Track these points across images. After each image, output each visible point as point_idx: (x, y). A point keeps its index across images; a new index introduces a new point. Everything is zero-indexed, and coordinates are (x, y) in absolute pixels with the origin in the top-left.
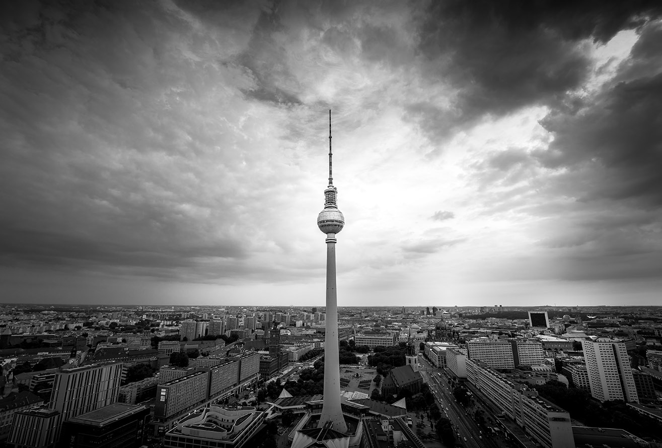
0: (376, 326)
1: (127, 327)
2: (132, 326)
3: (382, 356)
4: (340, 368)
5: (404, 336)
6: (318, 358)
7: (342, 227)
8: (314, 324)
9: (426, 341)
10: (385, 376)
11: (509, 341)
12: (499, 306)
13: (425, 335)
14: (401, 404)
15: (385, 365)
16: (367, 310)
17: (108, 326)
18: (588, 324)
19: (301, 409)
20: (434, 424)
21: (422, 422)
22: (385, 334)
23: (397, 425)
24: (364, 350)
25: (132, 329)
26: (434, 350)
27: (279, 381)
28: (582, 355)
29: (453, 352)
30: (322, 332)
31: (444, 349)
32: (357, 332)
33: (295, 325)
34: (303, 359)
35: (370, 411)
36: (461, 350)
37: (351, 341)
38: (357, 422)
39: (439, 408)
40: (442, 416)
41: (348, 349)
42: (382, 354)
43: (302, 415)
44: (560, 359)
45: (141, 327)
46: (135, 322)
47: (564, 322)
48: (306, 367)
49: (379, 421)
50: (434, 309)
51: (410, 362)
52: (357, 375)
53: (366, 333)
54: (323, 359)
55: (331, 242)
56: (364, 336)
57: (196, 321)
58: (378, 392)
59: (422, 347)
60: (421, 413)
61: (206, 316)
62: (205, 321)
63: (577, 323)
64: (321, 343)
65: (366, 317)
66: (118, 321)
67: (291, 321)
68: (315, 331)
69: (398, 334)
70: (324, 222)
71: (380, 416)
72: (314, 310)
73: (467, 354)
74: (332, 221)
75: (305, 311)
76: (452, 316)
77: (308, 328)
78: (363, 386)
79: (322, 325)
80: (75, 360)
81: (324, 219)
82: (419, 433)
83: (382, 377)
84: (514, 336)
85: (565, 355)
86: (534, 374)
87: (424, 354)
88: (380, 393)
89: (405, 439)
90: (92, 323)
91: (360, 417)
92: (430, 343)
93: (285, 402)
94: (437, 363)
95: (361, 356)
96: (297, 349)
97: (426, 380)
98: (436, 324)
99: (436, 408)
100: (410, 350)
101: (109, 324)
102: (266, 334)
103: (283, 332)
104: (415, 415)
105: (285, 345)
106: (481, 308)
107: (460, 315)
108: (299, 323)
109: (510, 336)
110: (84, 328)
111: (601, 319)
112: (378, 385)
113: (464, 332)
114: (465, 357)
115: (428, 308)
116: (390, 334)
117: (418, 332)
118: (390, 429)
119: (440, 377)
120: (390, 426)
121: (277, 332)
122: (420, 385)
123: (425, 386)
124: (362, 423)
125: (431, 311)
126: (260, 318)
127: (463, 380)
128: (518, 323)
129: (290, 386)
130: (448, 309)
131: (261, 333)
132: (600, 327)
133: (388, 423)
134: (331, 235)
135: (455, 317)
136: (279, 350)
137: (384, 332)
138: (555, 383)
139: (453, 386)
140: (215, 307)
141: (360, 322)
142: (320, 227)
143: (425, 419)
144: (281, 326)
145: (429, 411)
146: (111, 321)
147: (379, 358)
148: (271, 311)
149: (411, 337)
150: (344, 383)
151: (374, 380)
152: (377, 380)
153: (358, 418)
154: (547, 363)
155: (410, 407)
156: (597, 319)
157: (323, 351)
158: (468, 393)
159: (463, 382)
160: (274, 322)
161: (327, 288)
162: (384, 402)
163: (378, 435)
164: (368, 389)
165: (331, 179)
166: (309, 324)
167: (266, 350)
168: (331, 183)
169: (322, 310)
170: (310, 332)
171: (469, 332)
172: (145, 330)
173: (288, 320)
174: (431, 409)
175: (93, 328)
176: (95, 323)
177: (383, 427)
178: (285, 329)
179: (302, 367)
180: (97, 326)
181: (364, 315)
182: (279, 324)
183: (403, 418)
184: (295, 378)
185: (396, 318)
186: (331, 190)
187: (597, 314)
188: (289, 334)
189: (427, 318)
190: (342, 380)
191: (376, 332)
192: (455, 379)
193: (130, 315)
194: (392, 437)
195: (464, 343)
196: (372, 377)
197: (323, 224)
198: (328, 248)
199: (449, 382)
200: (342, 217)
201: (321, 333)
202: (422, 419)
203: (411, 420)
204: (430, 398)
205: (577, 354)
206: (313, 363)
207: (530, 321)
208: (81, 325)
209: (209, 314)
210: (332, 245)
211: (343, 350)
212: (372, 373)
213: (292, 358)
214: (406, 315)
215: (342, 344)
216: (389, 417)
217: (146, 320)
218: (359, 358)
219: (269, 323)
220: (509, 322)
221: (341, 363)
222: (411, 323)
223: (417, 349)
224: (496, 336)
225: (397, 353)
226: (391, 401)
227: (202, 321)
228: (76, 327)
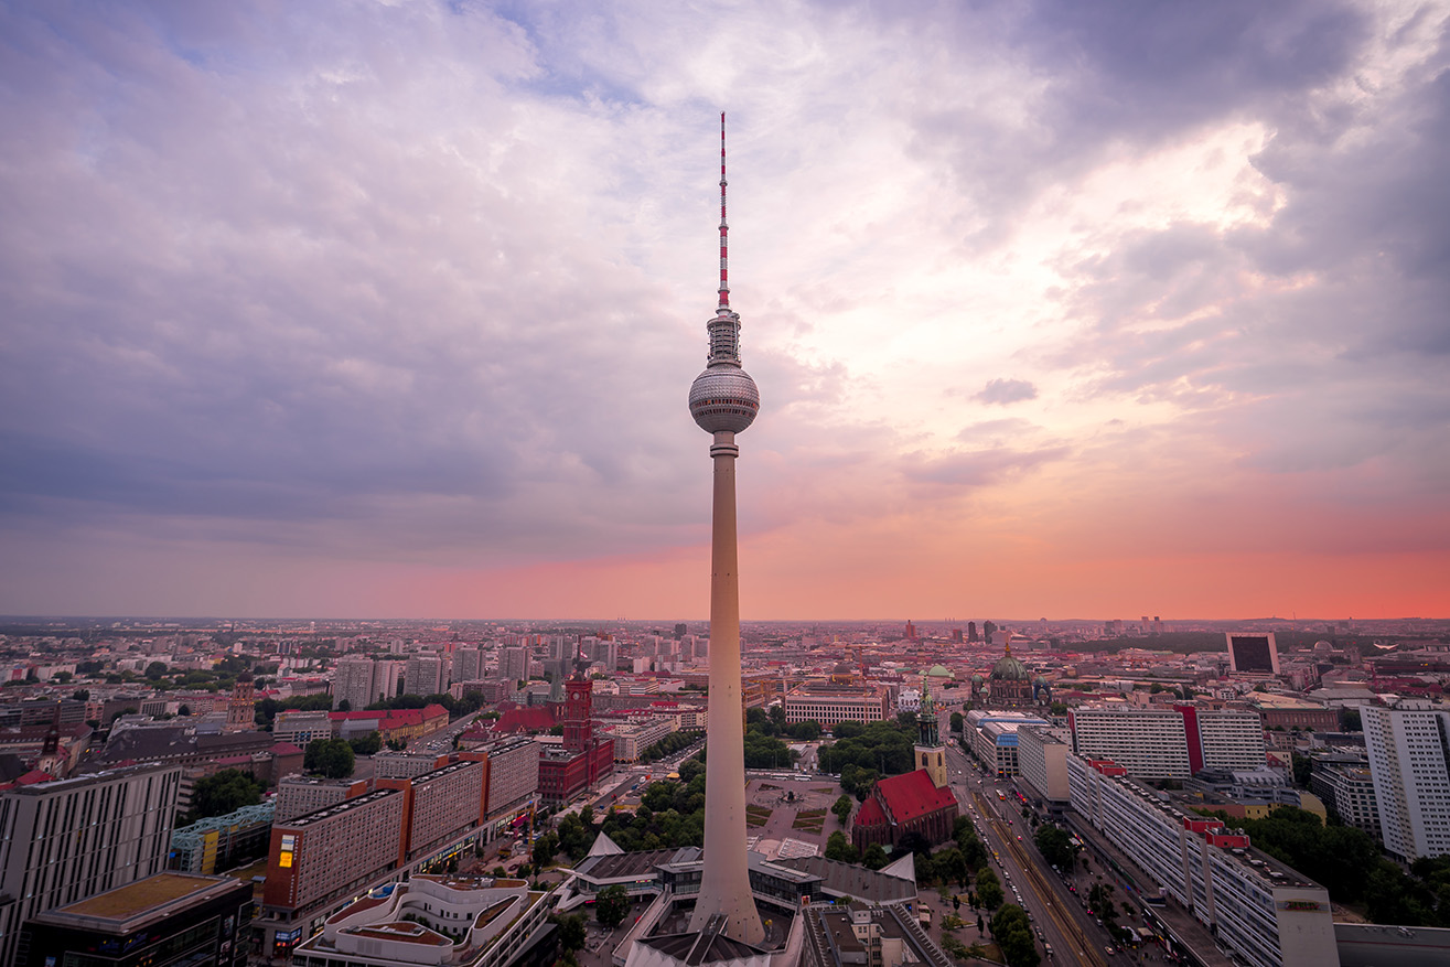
0: (838, 670)
1: (195, 673)
2: (206, 671)
3: (854, 747)
4: (747, 778)
5: (909, 696)
6: (691, 753)
7: (752, 415)
8: (679, 665)
9: (965, 709)
10: (861, 798)
11: (1177, 708)
12: (1151, 619)
13: (963, 693)
14: (904, 868)
15: (861, 772)
16: (817, 631)
17: (142, 672)
18: (1378, 663)
19: (647, 884)
20: (986, 920)
21: (956, 914)
22: (863, 690)
23: (890, 923)
24: (807, 732)
25: (205, 681)
26: (987, 732)
27: (587, 812)
28: (1361, 742)
29: (1035, 736)
30: (700, 686)
31: (1013, 728)
32: (792, 685)
33: (630, 668)
34: (650, 756)
35: (823, 890)
36: (1056, 732)
37: (774, 709)
38: (790, 914)
39: (1000, 879)
40: (1007, 900)
41: (767, 730)
42: (855, 742)
43: (650, 898)
44: (1306, 752)
45: (229, 673)
46: (213, 662)
47: (1317, 659)
48: (660, 776)
49: (845, 914)
50: (988, 626)
51: (925, 761)
52: (791, 796)
53: (815, 688)
54: (702, 757)
55: (724, 456)
56: (807, 696)
57: (374, 658)
58: (844, 839)
59: (957, 724)
60: (954, 892)
61: (398, 647)
62: (397, 658)
63: (1348, 662)
64: (699, 715)
65: (813, 648)
66: (170, 657)
67: (621, 658)
68: (682, 684)
69: (895, 692)
70: (705, 402)
71: (846, 901)
72: (680, 630)
73: (1070, 742)
74: (728, 401)
75: (657, 633)
76: (1032, 646)
77: (664, 674)
78: (806, 823)
79: (701, 668)
80: (55, 761)
81: (706, 394)
82: (947, 945)
83: (855, 802)
84: (1189, 694)
85: (1318, 744)
86: (1240, 791)
87: (962, 743)
88: (850, 842)
89: (912, 958)
90: (100, 665)
91: (797, 903)
92: (977, 714)
93: (604, 866)
94: (995, 765)
95: (800, 747)
96: (636, 731)
97: (966, 807)
98: (992, 666)
99: (992, 879)
100: (925, 732)
101: (146, 666)
102: (555, 692)
103: (599, 687)
104: (938, 896)
105: (606, 721)
106: (1108, 623)
107: (1054, 642)
108: (640, 665)
109: (1179, 696)
110: (78, 676)
111: (1409, 652)
112: (843, 822)
113: (1064, 686)
114: (1066, 750)
115: (972, 625)
116: (874, 691)
117: (947, 686)
118: (876, 935)
119: (1003, 800)
120: (874, 926)
121: (583, 686)
122: (949, 819)
123: (964, 824)
124: (801, 918)
125: (980, 632)
126: (539, 651)
127: (1061, 808)
128: (1201, 663)
129: (617, 825)
130: (1023, 627)
131: (542, 689)
132: (1408, 672)
133: (868, 919)
134: (725, 436)
135: (1041, 646)
136: (588, 732)
137: (861, 685)
138: (1291, 814)
139: (1034, 823)
140: (423, 624)
141: (798, 659)
142: (695, 416)
143: (965, 908)
144: (595, 671)
145: (972, 888)
146: (151, 660)
147: (845, 752)
148: (569, 631)
149: (929, 698)
150: (757, 818)
151: (833, 810)
152: (841, 810)
153: (792, 907)
154: (1273, 763)
155: (923, 878)
156: (1400, 652)
157: (703, 734)
158: (1074, 841)
159: (1060, 812)
160: (575, 661)
161: (714, 575)
162: (859, 865)
163: (844, 949)
164: (819, 832)
165: (724, 293)
166: (667, 666)
167: (554, 733)
168: (724, 300)
169: (700, 630)
170: (670, 687)
171: (1075, 685)
172: (239, 681)
173: (613, 655)
174: (979, 883)
175: (102, 676)
176: (108, 666)
177: (855, 929)
178: (605, 678)
179: (648, 775)
180: (113, 672)
181: (807, 642)
182: (589, 665)
183: (908, 906)
184: (629, 806)
185: (889, 650)
186: (725, 320)
187: (1399, 639)
188: (616, 691)
189: (970, 649)
190: (750, 808)
191: (841, 684)
192: (1039, 805)
193: (200, 643)
194: (878, 955)
195: (1064, 712)
196: (829, 802)
197: (703, 407)
198: (716, 470)
199: (1025, 814)
200: (753, 390)
201: (698, 689)
202: (957, 907)
203: (927, 909)
204: (976, 854)
205: (1349, 741)
206: (677, 765)
207: (1230, 656)
208: (71, 669)
209: (408, 641)
210: (726, 460)
211: (753, 733)
212: (829, 791)
213: (624, 752)
214: (915, 642)
215: (752, 717)
216: (870, 903)
217: (242, 656)
218: (795, 754)
219: (563, 664)
220: (1177, 662)
221: (749, 764)
222: (929, 663)
223: (944, 728)
224: (1144, 696)
225: (894, 741)
226: (875, 862)
227: (388, 658)
228: (57, 676)
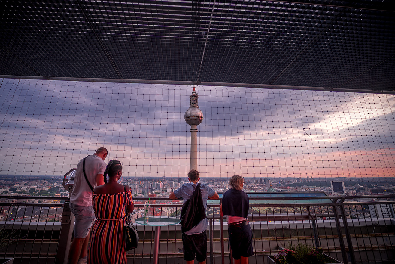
1: (43, 191)
2: (46, 191)
12: (310, 177)
16: (218, 180)
17: (28, 191)
18: (372, 190)
25: (46, 194)
28: (369, 212)
33: (166, 191)
44: (354, 215)
45: (53, 191)
46: (48, 188)
47: (356, 189)
50: (265, 179)
55: (193, 131)
63: (364, 189)
65: (217, 185)
66: (36, 187)
67: (163, 188)
72: (180, 180)
74: (195, 116)
75: (173, 181)
76: (278, 185)
80: (2, 217)
81: (189, 115)
90: (16, 189)
96: (168, 209)
101: (29, 189)
103: (157, 196)
106: (298, 178)
107: (284, 184)
108: (169, 190)
110: (10, 192)
111: (381, 187)
115: (261, 179)
125: (263, 181)
126: (140, 185)
128: (324, 190)
130: (275, 179)
132: (380, 192)
134: (194, 126)
135: (280, 185)
142: (186, 120)
144: (156, 191)
146: (31, 187)
148: (149, 180)
156: (378, 187)
160: (151, 189)
172: (56, 194)
173: (161, 187)
175: (17, 192)
176: (18, 189)
178: (159, 194)
180: (20, 191)
182: (154, 190)
186: (194, 95)
187: (378, 183)
189: (260, 186)
193: (45, 183)
197: (188, 118)
198: (192, 135)
207: (332, 188)
208: (8, 190)
210: (194, 133)
213: (164, 215)
217: (57, 187)
219: (147, 190)
220: (318, 189)
228: (4, 192)
